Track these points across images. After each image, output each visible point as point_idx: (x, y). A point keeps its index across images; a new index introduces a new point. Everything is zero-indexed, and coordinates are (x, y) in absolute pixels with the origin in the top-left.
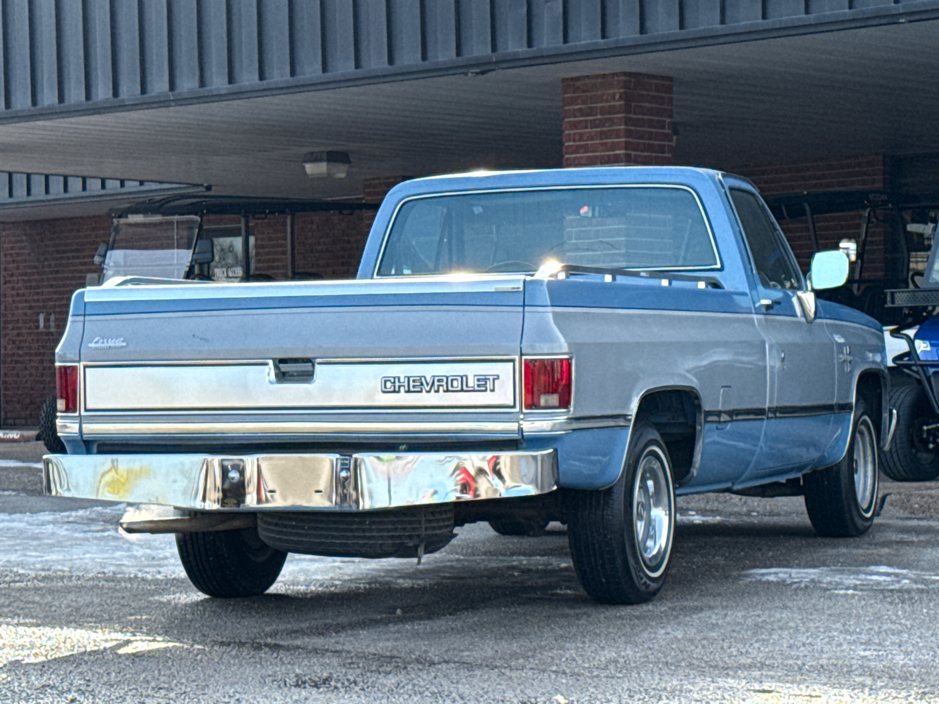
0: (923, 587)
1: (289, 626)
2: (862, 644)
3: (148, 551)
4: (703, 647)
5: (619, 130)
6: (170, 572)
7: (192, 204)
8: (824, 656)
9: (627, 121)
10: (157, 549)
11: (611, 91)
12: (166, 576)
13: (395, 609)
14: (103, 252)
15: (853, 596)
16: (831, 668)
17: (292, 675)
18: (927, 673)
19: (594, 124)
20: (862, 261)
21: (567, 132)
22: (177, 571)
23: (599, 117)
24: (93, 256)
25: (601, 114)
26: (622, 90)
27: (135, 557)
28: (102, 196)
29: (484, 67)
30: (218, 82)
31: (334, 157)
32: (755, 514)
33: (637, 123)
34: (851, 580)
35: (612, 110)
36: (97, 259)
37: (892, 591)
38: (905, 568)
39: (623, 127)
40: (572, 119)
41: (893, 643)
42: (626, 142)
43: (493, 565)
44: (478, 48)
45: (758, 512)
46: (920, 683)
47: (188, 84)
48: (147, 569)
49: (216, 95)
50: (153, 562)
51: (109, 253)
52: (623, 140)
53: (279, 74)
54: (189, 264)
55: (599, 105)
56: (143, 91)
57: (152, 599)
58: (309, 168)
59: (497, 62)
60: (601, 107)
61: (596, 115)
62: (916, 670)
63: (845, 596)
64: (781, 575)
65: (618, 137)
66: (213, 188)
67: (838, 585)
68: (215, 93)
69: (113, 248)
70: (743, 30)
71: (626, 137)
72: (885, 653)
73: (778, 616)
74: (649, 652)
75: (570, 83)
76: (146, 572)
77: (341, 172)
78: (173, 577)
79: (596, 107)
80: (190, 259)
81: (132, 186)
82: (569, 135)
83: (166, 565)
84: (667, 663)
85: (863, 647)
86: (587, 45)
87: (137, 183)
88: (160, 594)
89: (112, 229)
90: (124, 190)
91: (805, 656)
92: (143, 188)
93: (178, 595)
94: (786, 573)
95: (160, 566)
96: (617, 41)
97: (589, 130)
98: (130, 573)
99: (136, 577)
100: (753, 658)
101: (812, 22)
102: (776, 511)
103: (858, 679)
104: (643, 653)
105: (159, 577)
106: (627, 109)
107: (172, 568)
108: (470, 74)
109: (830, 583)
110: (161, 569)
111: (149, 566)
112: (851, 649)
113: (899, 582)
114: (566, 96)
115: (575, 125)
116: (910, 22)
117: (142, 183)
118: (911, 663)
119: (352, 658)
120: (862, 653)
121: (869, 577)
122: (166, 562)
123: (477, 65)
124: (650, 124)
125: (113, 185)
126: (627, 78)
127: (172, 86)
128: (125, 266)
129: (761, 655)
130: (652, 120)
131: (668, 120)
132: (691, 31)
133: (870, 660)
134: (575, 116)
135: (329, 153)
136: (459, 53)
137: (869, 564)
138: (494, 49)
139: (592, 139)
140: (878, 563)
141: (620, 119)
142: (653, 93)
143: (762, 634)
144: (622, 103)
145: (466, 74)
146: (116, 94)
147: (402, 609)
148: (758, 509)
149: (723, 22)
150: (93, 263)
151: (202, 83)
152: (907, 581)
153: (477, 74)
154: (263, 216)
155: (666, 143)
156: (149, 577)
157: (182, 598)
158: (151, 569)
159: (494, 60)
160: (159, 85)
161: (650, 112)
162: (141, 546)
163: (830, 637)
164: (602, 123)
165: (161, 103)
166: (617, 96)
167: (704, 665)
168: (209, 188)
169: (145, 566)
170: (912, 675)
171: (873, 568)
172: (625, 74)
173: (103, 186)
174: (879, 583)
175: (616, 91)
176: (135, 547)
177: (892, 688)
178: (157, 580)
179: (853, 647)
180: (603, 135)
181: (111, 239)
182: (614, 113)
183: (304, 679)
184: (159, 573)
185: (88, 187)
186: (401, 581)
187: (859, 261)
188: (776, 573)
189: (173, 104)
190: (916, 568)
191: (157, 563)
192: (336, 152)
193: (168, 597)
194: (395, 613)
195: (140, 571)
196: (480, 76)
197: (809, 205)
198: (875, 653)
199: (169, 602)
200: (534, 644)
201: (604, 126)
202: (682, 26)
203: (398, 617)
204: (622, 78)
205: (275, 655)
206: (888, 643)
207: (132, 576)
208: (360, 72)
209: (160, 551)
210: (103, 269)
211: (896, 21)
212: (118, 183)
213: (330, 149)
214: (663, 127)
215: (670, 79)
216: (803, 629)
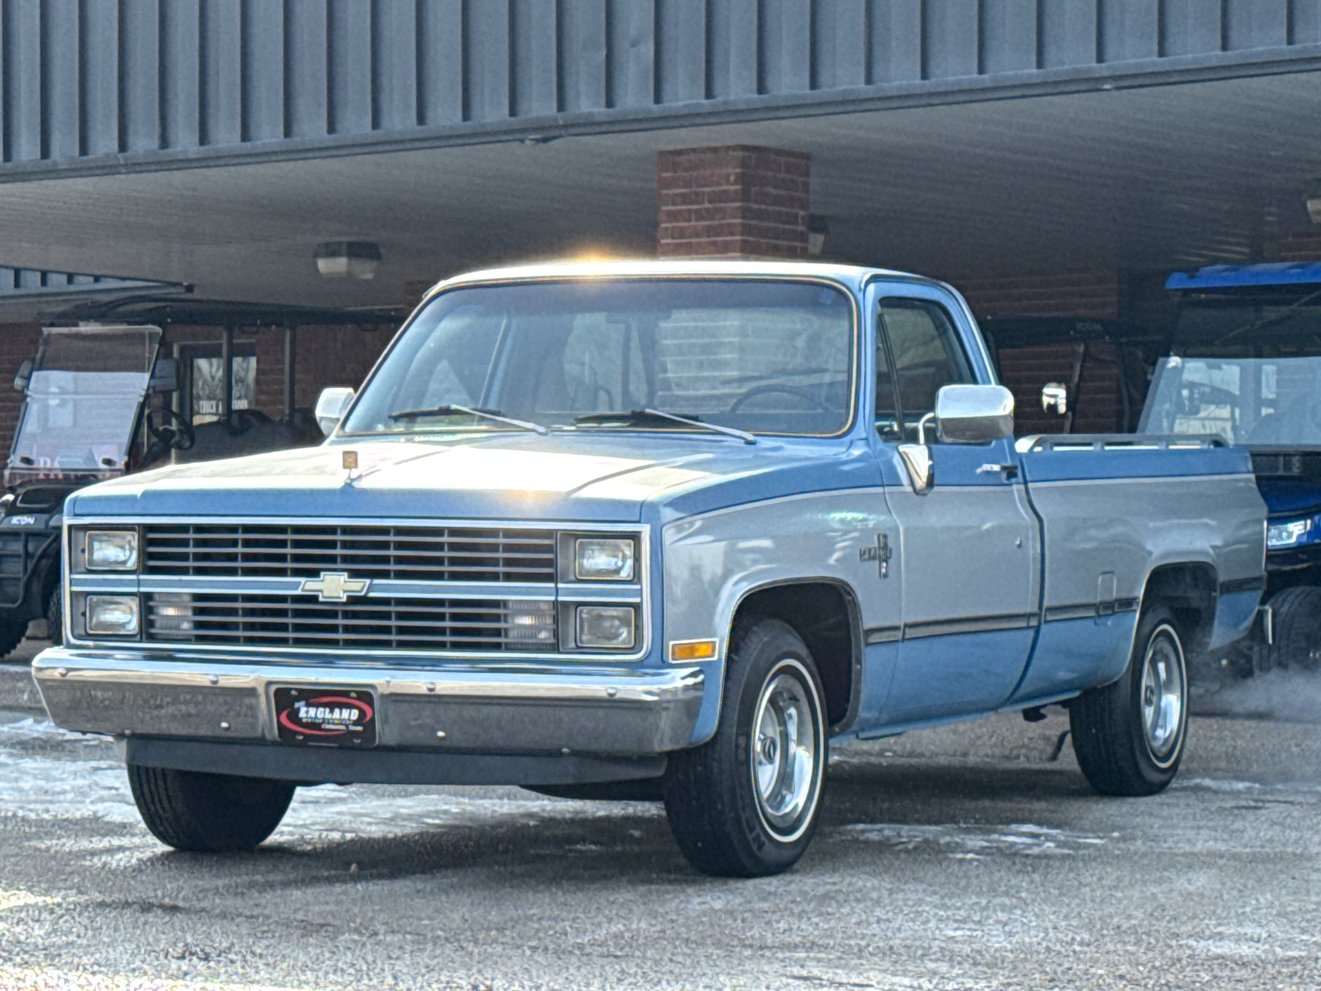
0: (1071, 852)
1: (200, 883)
2: (956, 921)
3: (41, 783)
4: (743, 920)
5: (734, 224)
6: (61, 810)
7: (150, 310)
8: (898, 935)
9: (745, 213)
10: (55, 780)
11: (724, 171)
12: (55, 816)
13: (349, 864)
14: (26, 373)
15: (971, 860)
16: (902, 950)
17: (181, 945)
18: (1026, 960)
19: (699, 215)
20: (1074, 415)
21: (663, 225)
22: (72, 810)
23: (708, 205)
24: (13, 380)
25: (710, 202)
26: (739, 170)
27: (21, 790)
28: (41, 295)
29: (546, 133)
30: (185, 141)
31: (356, 251)
32: (890, 754)
33: (760, 215)
34: (976, 841)
35: (724, 197)
36: (18, 382)
37: (1027, 856)
38: (1057, 827)
39: (738, 221)
40: (671, 208)
41: (998, 922)
42: (744, 241)
43: (505, 810)
44: (540, 106)
45: (894, 752)
46: (1011, 971)
47: (143, 142)
48: (31, 806)
49: (182, 161)
50: (44, 798)
51: (35, 374)
52: (738, 238)
53: (269, 133)
54: (143, 393)
55: (707, 189)
56: (84, 150)
57: (26, 844)
58: (323, 265)
59: (566, 126)
60: (709, 193)
61: (702, 203)
62: (1011, 956)
63: (961, 861)
64: (887, 832)
65: (732, 234)
66: (196, 289)
67: (959, 847)
68: (181, 157)
69: (40, 369)
70: (895, 93)
71: (742, 234)
72: (980, 933)
73: (860, 883)
74: (669, 926)
75: (669, 158)
76: (31, 810)
77: (366, 271)
78: (65, 816)
79: (704, 193)
80: (145, 386)
81: (84, 283)
82: (666, 229)
83: (60, 802)
84: (687, 940)
85: (956, 925)
86: (686, 106)
87: (92, 279)
88: (40, 838)
89: (41, 341)
90: (72, 288)
91: (874, 935)
92: (100, 286)
93: (64, 840)
94: (894, 830)
95: (51, 802)
96: (725, 103)
97: (693, 223)
98: (7, 811)
99: (15, 815)
100: (804, 937)
101: (989, 85)
102: (919, 750)
103: (931, 965)
104: (659, 928)
105: (46, 816)
106: (745, 196)
107: (66, 805)
108: (528, 142)
109: (948, 844)
110: (51, 807)
111: (36, 802)
112: (938, 928)
113: (1038, 845)
114: (664, 175)
115: (673, 216)
116: (1118, 88)
117: (97, 279)
118: (1009, 947)
119: (269, 925)
120: (951, 933)
121: (1004, 838)
122: (62, 797)
123: (535, 130)
124: (779, 217)
125: (57, 282)
126: (747, 154)
127: (123, 146)
128: (76, 393)
129: (816, 933)
130: (779, 213)
131: (802, 213)
132: (826, 91)
133: (956, 942)
134: (674, 204)
135: (350, 244)
136: (513, 113)
137: (1009, 821)
138: (561, 106)
139: (698, 236)
140: (1024, 821)
141: (737, 208)
142: (781, 175)
143: (829, 906)
144: (739, 187)
145: (522, 141)
146: (45, 152)
147: (358, 863)
148: (895, 748)
149: (869, 81)
150: (12, 389)
151: (164, 142)
152: (1051, 845)
153: (537, 141)
154: (254, 329)
155: (798, 244)
156: (33, 816)
157: (68, 844)
158: (39, 806)
159: (561, 123)
160: (104, 142)
161: (777, 201)
162: (35, 777)
163: (917, 912)
164: (709, 214)
165: (107, 169)
166: (732, 178)
167: (735, 943)
168: (190, 288)
169: (30, 802)
170: (1003, 962)
171: (1014, 827)
172: (745, 148)
173: (44, 282)
174: (1013, 844)
175: (730, 170)
176: (26, 777)
177: (971, 977)
178: (43, 820)
179: (942, 926)
180: (711, 231)
181: (39, 355)
182: (727, 201)
183: (193, 950)
184: (47, 811)
185: (22, 282)
186: (374, 828)
187: (1070, 414)
188: (880, 831)
189: (123, 170)
190: (1072, 828)
191: (49, 798)
192: (358, 244)
193: (49, 843)
194: (348, 868)
195: (22, 808)
196: (541, 145)
197: (994, 335)
198: (968, 933)
199: (48, 849)
200: (520, 912)
201: (712, 218)
202: (814, 85)
203: (351, 875)
204: (740, 154)
205: (167, 919)
206: (991, 921)
207: (10, 814)
208: (379, 134)
209: (58, 783)
210: (26, 396)
211: (1099, 86)
212: (64, 278)
213: (353, 239)
214: (795, 223)
215: (807, 157)
216: (887, 901)
